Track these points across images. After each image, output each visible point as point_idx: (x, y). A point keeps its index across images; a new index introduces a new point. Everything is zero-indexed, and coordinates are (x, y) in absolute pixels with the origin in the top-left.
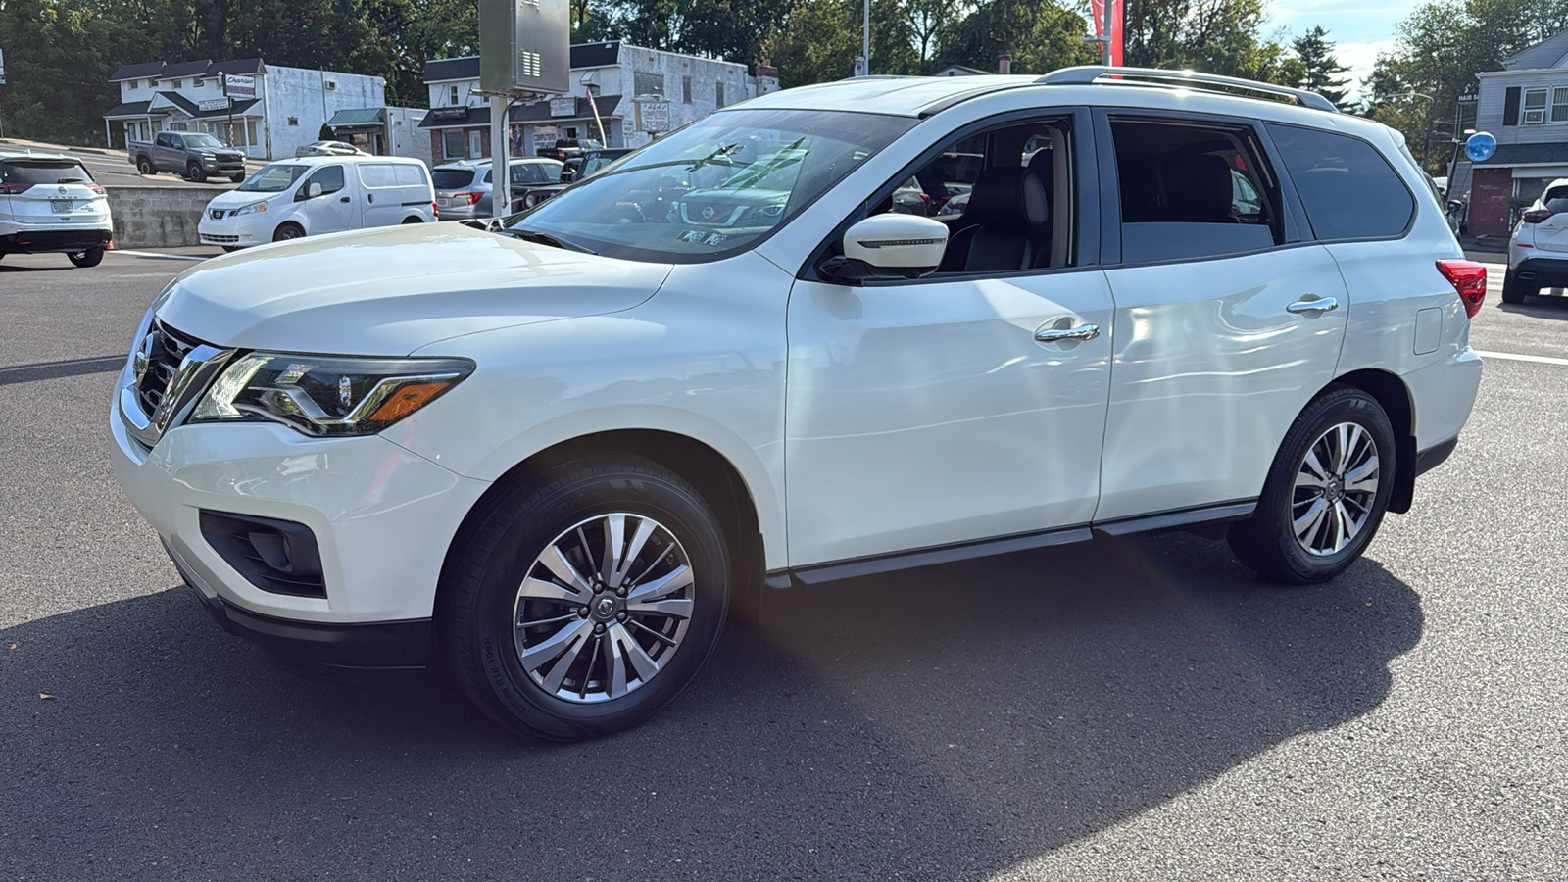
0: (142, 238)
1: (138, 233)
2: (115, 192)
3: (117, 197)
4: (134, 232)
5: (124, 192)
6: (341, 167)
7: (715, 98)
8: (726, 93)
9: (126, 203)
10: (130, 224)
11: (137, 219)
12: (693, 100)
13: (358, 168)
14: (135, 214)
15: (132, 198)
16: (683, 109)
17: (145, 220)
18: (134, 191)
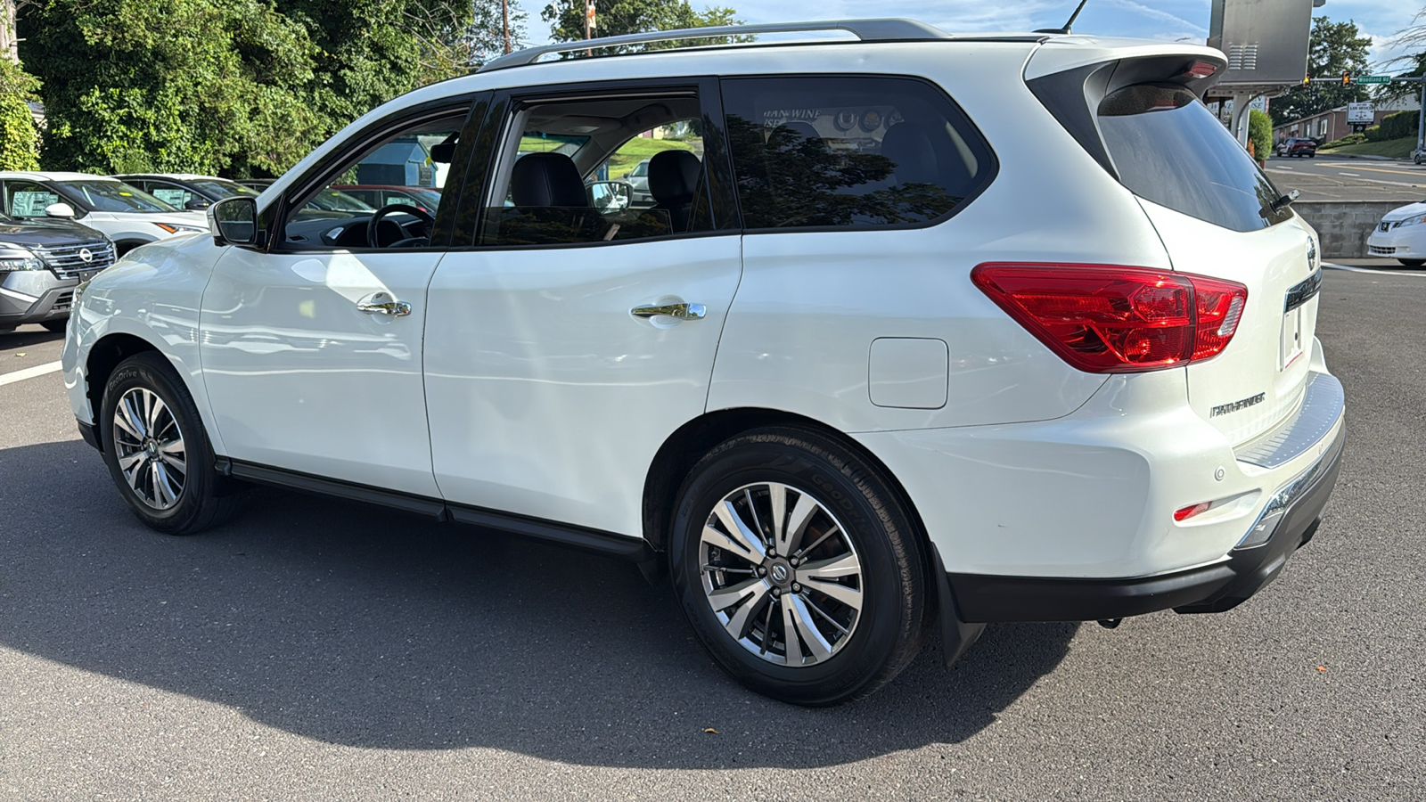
0: (1336, 250)
1: (1334, 244)
2: (1318, 206)
3: (1319, 210)
4: (1331, 242)
5: (1327, 206)
9: (1327, 216)
10: (1328, 236)
11: (1337, 231)
14: (1334, 227)
15: (1335, 212)
17: (1344, 232)
18: (1337, 206)
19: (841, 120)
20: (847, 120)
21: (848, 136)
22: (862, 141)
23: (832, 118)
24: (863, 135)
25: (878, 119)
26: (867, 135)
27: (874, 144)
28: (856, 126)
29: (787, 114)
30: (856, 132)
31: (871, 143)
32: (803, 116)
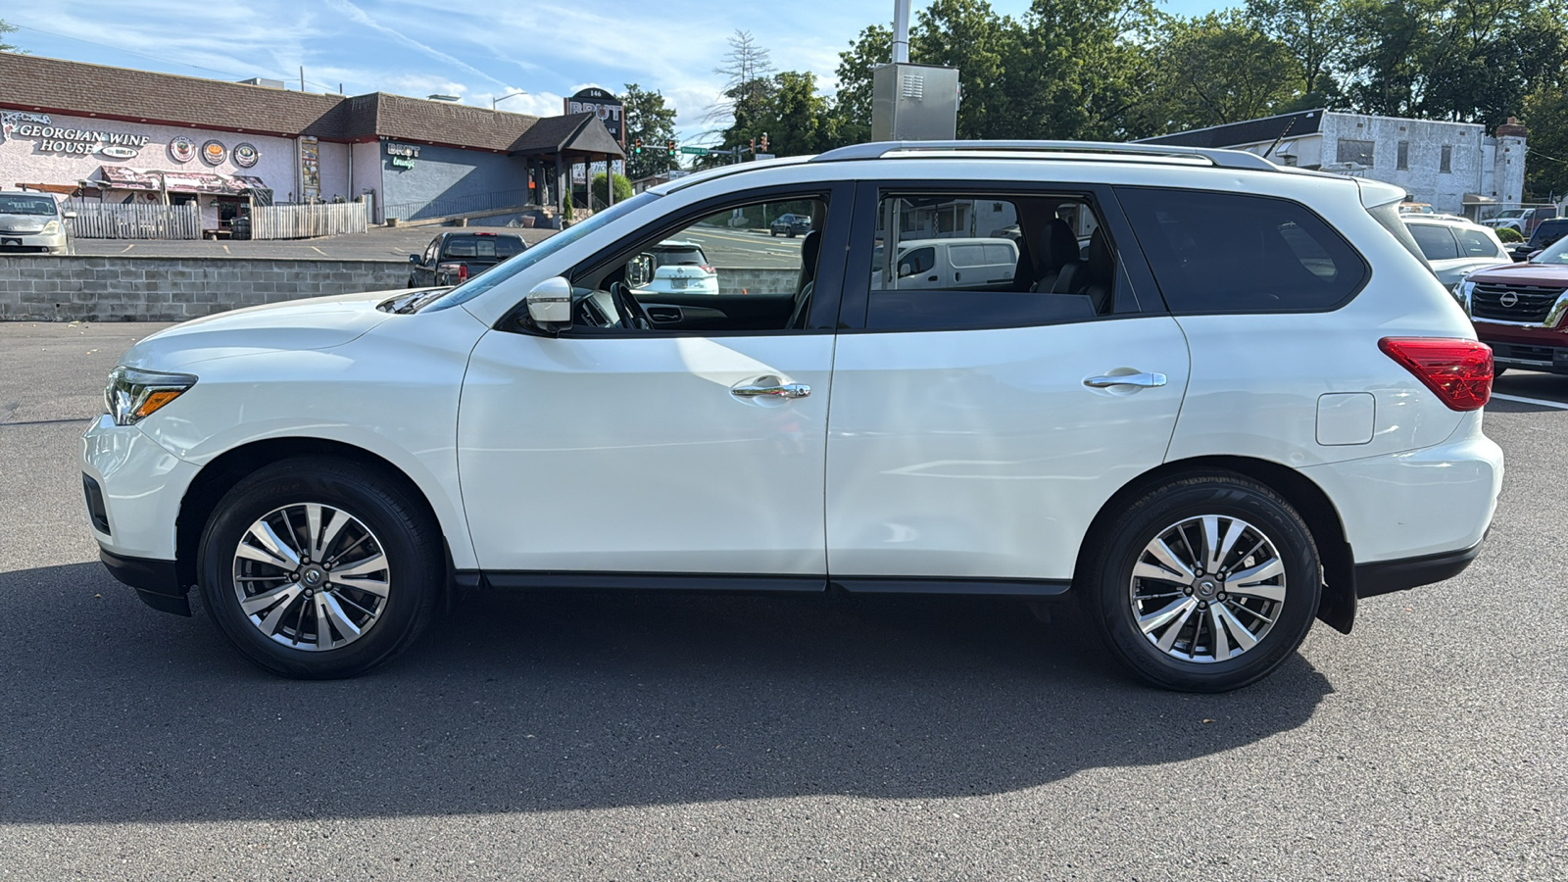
6: (933, 249)
7: (1439, 163)
8: (1453, 156)
12: (1409, 166)
13: (949, 249)
16: (1396, 176)
19: (176, 151)
20: (183, 151)
21: (184, 168)
22: (205, 177)
23: (164, 146)
24: (206, 170)
25: (222, 153)
26: (211, 170)
27: (220, 181)
28: (196, 158)
29: (104, 139)
30: (195, 165)
31: (216, 180)
32: (125, 143)
